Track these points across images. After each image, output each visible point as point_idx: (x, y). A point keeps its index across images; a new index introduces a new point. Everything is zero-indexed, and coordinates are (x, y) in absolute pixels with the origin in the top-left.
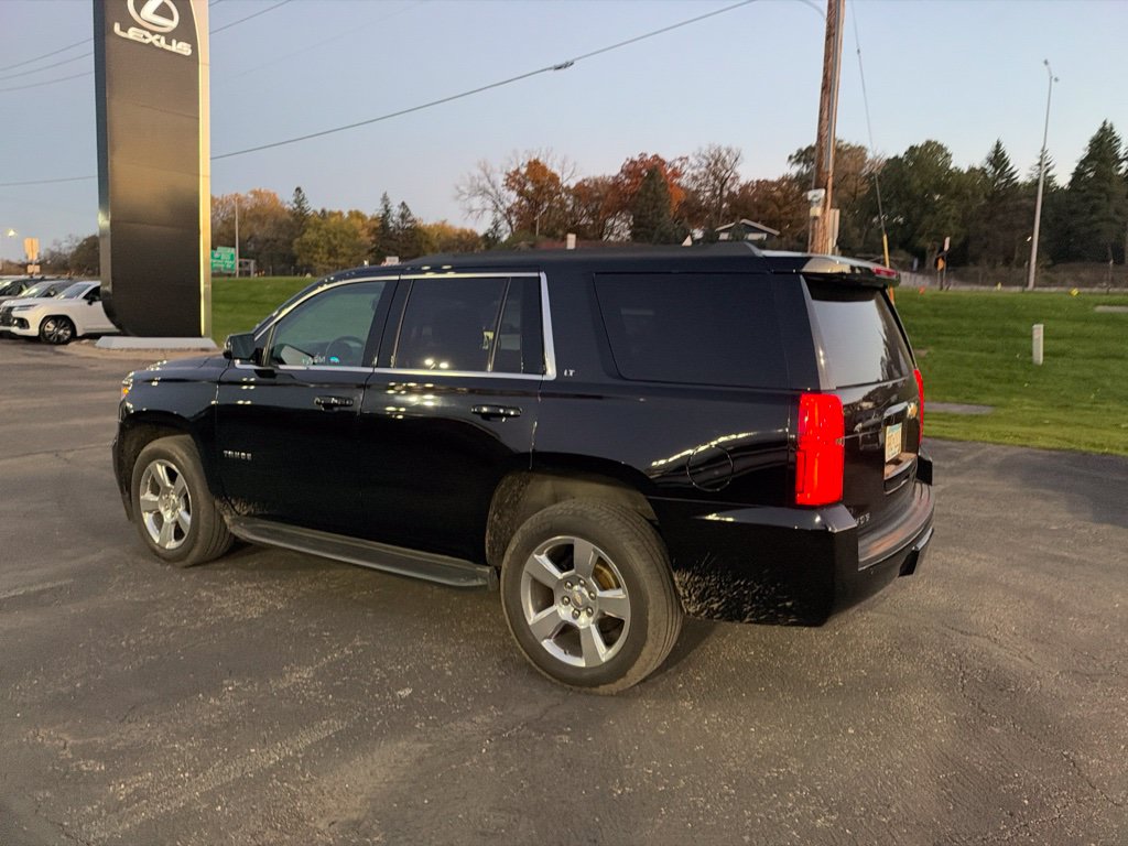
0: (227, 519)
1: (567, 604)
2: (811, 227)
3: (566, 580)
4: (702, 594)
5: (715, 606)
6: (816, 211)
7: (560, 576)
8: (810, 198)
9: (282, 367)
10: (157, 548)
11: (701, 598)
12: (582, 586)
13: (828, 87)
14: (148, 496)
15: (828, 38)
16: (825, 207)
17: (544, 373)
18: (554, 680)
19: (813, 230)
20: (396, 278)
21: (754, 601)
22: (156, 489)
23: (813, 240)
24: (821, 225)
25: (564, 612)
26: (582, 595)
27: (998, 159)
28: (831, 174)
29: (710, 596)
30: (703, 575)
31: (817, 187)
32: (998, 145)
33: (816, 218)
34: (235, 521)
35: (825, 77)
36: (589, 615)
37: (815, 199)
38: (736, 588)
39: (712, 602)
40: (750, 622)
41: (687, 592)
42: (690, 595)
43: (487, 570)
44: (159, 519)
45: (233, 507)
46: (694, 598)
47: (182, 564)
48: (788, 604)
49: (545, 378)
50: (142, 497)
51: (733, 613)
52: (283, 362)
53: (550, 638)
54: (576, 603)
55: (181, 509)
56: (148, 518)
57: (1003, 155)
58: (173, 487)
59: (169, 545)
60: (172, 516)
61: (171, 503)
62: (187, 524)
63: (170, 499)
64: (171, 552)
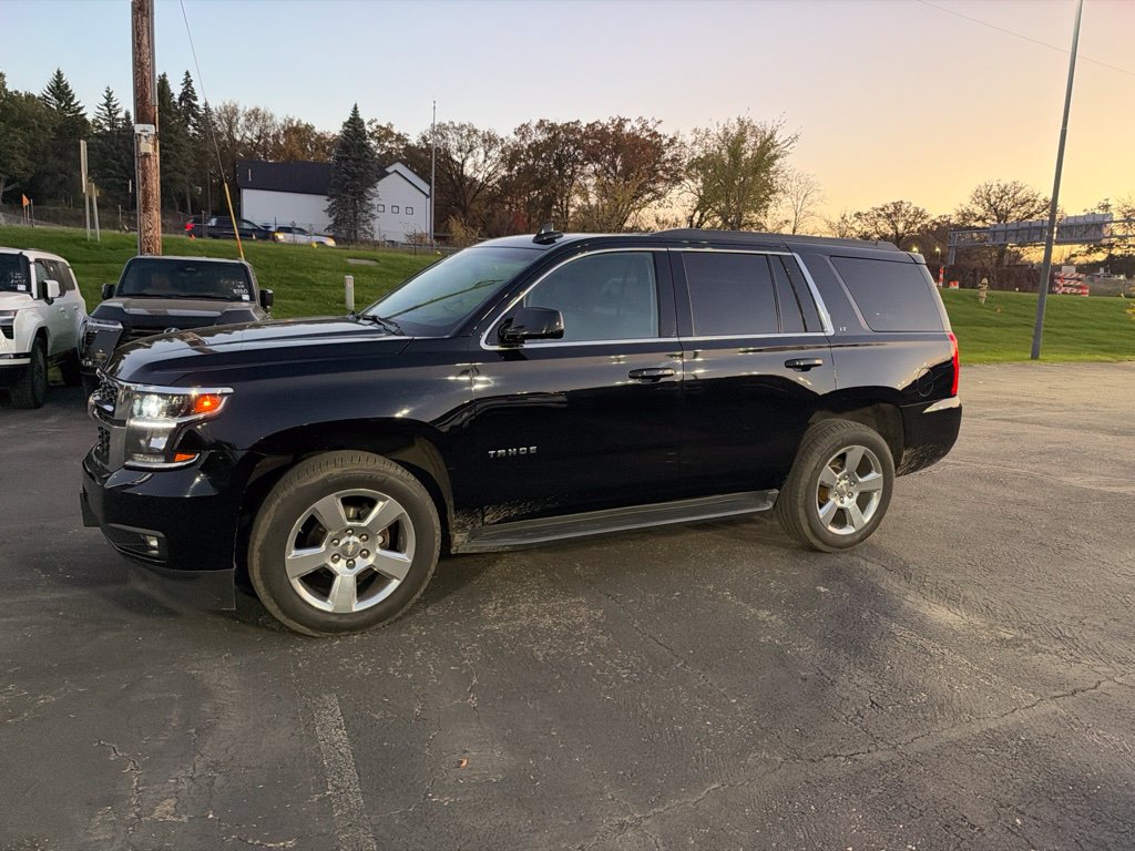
0: (458, 538)
1: (837, 495)
2: (140, 165)
3: (842, 478)
4: (911, 460)
5: (913, 465)
6: (144, 147)
7: (837, 476)
8: (137, 134)
11: (909, 463)
14: (293, 555)
16: (154, 144)
19: (144, 168)
24: (151, 164)
25: (836, 502)
27: (60, 89)
28: (155, 109)
32: (59, 75)
33: (147, 155)
34: (472, 537)
37: (144, 134)
38: (927, 450)
42: (905, 462)
45: (483, 517)
46: (906, 464)
49: (826, 334)
53: (831, 523)
57: (66, 86)
58: (365, 524)
59: (357, 607)
60: (351, 567)
61: (350, 548)
62: (402, 563)
63: (348, 543)
64: (367, 614)
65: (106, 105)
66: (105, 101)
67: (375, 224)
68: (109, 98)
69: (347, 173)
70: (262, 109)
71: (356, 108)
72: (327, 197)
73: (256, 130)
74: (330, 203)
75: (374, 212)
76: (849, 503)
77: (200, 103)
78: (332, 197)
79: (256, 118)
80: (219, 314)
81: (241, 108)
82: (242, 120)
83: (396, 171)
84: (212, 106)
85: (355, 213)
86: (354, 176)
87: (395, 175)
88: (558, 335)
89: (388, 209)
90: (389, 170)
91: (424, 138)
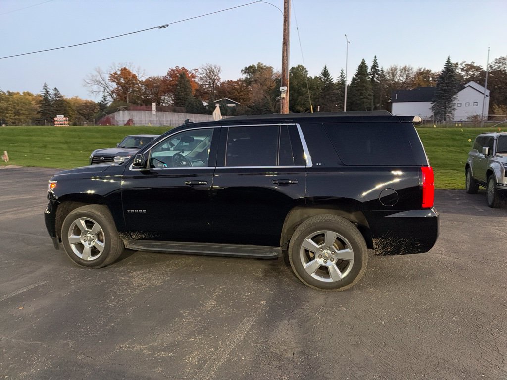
0: (125, 242)
1: (320, 258)
2: (281, 102)
3: (321, 248)
4: (384, 246)
5: (389, 250)
6: (283, 95)
7: (318, 247)
8: (281, 90)
9: (154, 169)
10: (82, 261)
11: (383, 248)
12: (328, 250)
13: (286, 43)
14: (72, 236)
15: (285, 22)
16: (287, 94)
17: (306, 165)
18: (318, 289)
19: (283, 104)
20: (220, 127)
21: (405, 246)
22: (78, 231)
23: (283, 108)
24: (286, 101)
25: (320, 261)
26: (328, 253)
27: (326, 73)
28: (288, 80)
29: (387, 246)
30: (386, 239)
31: (283, 86)
32: (325, 68)
33: (284, 98)
34: (130, 243)
35: (284, 38)
36: (332, 261)
37: (283, 90)
38: (399, 242)
39: (388, 249)
40: (402, 254)
41: (377, 247)
42: (379, 247)
43: (280, 248)
44: (80, 247)
45: (131, 236)
46: (380, 248)
47: (99, 267)
48: (419, 245)
49: (307, 167)
50: (69, 237)
51: (396, 252)
52: (155, 167)
53: (314, 272)
54: (326, 257)
55: (96, 240)
56: (73, 247)
57: (327, 71)
58: (92, 230)
60: (89, 245)
62: (102, 247)
65: (341, 76)
66: (341, 74)
67: (455, 113)
68: (342, 73)
69: (442, 90)
70: (408, 66)
71: (449, 58)
72: (431, 103)
73: (404, 76)
74: (433, 105)
75: (454, 107)
76: (330, 264)
77: (379, 68)
78: (434, 102)
79: (405, 71)
81: (398, 67)
82: (399, 73)
83: (469, 86)
84: (385, 69)
85: (445, 108)
86: (445, 91)
87: (469, 87)
89: (464, 104)
90: (466, 86)
91: (491, 66)
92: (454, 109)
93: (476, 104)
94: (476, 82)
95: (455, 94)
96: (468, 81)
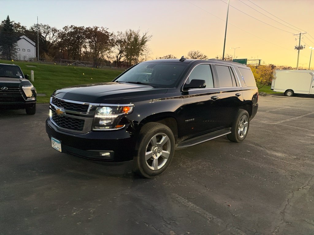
50: (146, 155)
55: (162, 151)
56: (147, 163)
58: (160, 143)
59: (159, 168)
60: (156, 156)
61: (157, 150)
62: (167, 154)
63: (156, 149)
64: (161, 169)
71: (8, 17)
75: (16, 51)
76: (242, 129)
80: (19, 82)
83: (23, 38)
85: (10, 51)
88: (205, 87)
90: (21, 37)
91: (32, 28)
92: (16, 52)
93: (29, 50)
94: (27, 37)
95: (16, 42)
96: (22, 35)
